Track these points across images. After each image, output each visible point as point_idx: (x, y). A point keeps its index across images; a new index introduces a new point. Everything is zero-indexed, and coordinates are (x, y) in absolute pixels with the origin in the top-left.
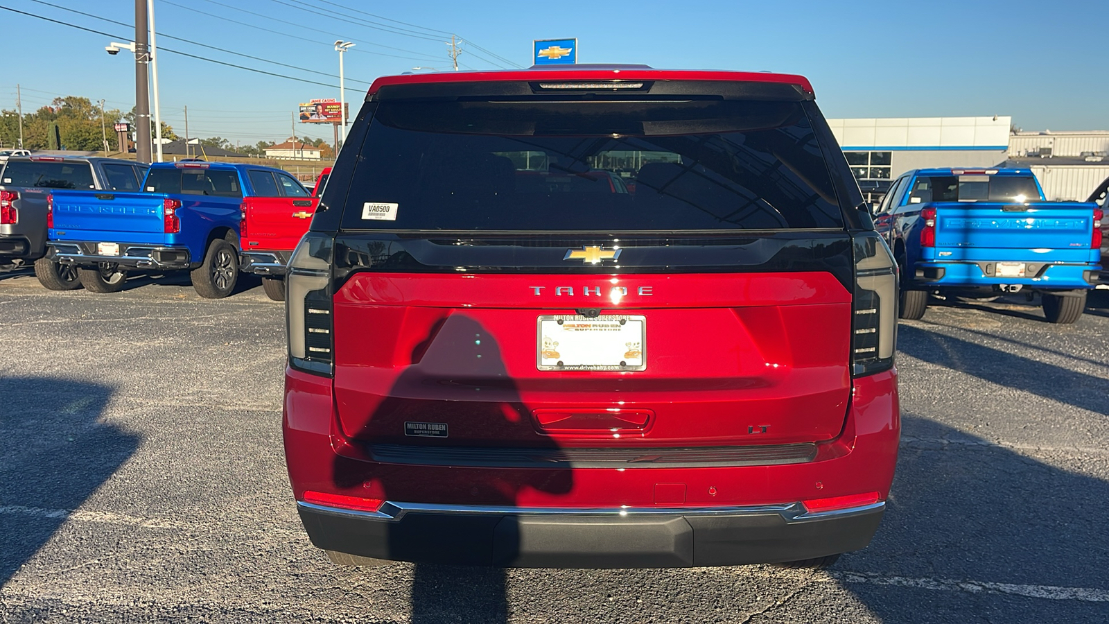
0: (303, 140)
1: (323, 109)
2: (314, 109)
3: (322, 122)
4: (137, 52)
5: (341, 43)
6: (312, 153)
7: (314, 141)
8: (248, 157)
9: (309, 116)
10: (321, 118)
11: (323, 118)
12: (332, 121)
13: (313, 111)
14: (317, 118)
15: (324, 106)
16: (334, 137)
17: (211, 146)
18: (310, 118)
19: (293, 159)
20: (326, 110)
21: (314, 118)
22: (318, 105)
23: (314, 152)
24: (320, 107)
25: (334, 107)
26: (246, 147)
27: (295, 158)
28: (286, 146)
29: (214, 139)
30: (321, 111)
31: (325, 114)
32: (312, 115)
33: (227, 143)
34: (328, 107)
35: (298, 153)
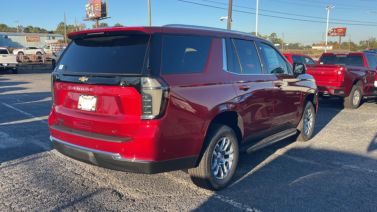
0: (329, 42)
1: (336, 31)
2: (332, 31)
3: (335, 36)
4: (228, 19)
5: (329, 6)
6: (329, 47)
7: (334, 43)
8: (303, 49)
9: (330, 34)
10: (335, 34)
11: (336, 34)
12: (339, 35)
13: (332, 32)
14: (333, 34)
15: (336, 29)
16: (339, 41)
17: (296, 46)
18: (331, 34)
19: (321, 50)
20: (337, 31)
21: (332, 34)
22: (334, 29)
23: (330, 47)
24: (335, 30)
25: (340, 29)
26: (307, 46)
27: (322, 49)
28: (320, 45)
29: (297, 43)
30: (335, 31)
31: (336, 32)
32: (331, 33)
33: (301, 45)
34: (338, 30)
35: (324, 47)
